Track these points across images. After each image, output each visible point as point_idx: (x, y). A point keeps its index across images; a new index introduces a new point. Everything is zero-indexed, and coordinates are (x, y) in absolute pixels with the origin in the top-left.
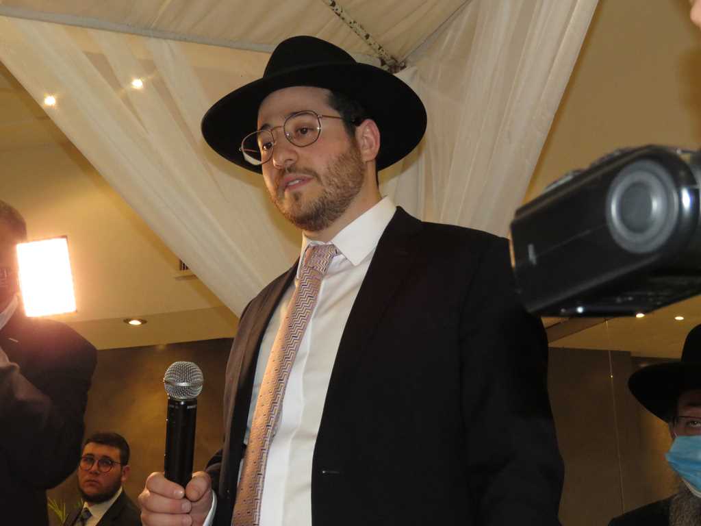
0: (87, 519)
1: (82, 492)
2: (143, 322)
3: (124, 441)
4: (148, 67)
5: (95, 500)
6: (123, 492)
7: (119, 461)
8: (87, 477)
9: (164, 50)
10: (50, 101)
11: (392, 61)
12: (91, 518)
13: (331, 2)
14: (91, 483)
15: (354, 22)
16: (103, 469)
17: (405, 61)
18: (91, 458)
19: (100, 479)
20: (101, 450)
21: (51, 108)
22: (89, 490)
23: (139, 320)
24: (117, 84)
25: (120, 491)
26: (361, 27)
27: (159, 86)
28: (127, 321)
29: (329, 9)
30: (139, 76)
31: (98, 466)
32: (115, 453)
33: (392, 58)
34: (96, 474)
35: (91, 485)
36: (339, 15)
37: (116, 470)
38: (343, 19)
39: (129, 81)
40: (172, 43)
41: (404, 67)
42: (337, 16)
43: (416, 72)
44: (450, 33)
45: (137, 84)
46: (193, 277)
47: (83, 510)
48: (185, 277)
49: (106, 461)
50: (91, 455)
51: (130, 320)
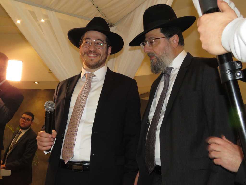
0: (20, 134)
1: (20, 126)
2: (39, 83)
3: (33, 115)
4: (46, 17)
5: (23, 129)
6: (31, 128)
7: (31, 120)
8: (22, 122)
9: (51, 14)
10: (18, 22)
11: (111, 24)
12: (22, 133)
13: (97, 7)
14: (23, 124)
15: (102, 13)
16: (27, 121)
17: (114, 25)
18: (24, 118)
19: (26, 124)
20: (27, 116)
21: (18, 24)
22: (22, 126)
23: (38, 82)
24: (37, 20)
25: (30, 127)
26: (104, 14)
27: (48, 22)
28: (34, 82)
29: (96, 9)
30: (43, 19)
31: (26, 120)
32: (30, 118)
33: (111, 23)
34: (25, 122)
35: (23, 125)
36: (98, 10)
37: (30, 122)
38: (99, 11)
39: (40, 20)
40: (53, 12)
41: (113, 26)
42: (98, 11)
43: (116, 28)
44: (127, 19)
45: (43, 21)
46: (52, 73)
47: (19, 131)
48: (50, 73)
49: (28, 119)
50: (24, 117)
51: (35, 82)
